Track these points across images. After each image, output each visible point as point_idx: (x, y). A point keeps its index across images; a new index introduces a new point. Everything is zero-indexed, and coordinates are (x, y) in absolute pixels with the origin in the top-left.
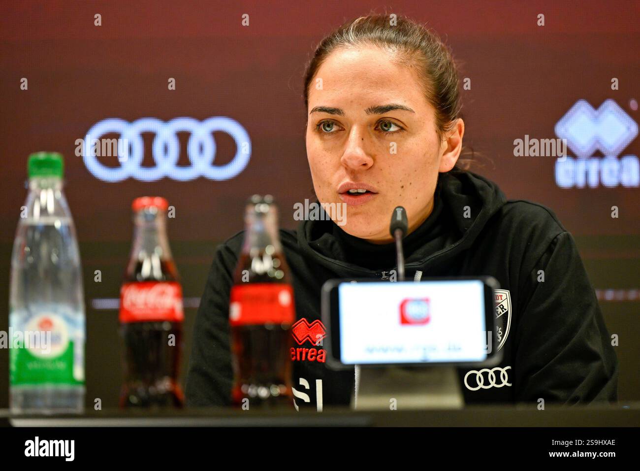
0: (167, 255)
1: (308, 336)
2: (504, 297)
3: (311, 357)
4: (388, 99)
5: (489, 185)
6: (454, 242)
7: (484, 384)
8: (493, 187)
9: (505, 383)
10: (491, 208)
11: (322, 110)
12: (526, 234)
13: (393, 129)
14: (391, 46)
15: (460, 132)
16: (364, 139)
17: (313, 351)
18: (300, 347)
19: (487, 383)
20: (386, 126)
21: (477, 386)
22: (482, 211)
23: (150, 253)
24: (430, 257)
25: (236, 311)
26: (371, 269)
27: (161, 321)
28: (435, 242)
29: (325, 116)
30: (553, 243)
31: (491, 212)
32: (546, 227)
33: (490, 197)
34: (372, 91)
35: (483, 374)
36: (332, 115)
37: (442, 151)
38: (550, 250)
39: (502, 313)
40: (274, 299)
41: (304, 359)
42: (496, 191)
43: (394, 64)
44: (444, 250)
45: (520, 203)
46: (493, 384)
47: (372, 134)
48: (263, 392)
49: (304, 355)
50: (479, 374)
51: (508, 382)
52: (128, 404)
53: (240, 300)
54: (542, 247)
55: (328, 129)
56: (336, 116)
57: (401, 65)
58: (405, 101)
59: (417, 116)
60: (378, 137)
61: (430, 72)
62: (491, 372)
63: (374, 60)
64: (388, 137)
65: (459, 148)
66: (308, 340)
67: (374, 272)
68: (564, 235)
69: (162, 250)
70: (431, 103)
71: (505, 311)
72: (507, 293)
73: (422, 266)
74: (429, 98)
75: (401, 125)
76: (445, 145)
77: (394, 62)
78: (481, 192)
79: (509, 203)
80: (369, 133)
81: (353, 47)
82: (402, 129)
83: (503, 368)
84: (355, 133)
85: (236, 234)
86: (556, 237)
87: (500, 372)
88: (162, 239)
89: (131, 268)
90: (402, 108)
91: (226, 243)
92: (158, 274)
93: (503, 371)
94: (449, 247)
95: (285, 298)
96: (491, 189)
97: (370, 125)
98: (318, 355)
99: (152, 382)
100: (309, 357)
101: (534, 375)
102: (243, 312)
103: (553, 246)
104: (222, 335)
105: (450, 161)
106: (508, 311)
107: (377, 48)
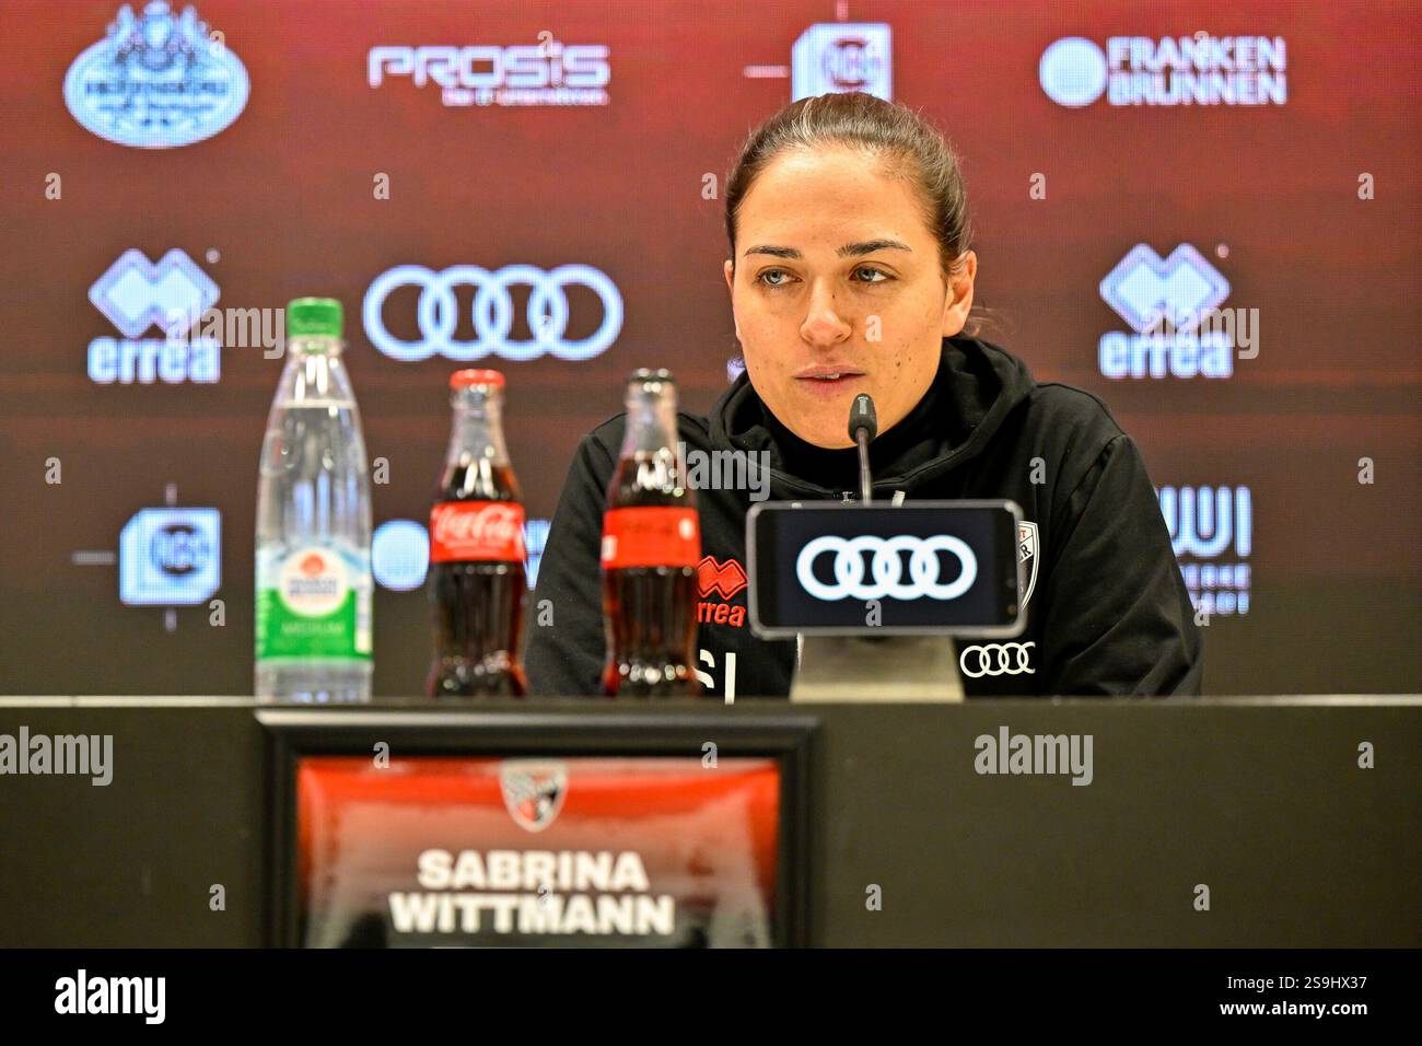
0: (503, 460)
1: (717, 584)
2: (1028, 534)
3: (721, 617)
4: (872, 232)
5: (1011, 359)
6: (953, 446)
7: (991, 668)
8: (1016, 362)
9: (1023, 667)
10: (1013, 395)
11: (766, 251)
12: (1063, 437)
13: (877, 277)
14: (869, 146)
15: (970, 273)
16: (837, 297)
17: (723, 609)
18: (704, 600)
19: (995, 666)
20: (866, 273)
21: (980, 670)
22: (999, 399)
23: (478, 457)
24: (917, 470)
25: (609, 549)
26: (826, 487)
27: (494, 562)
28: (924, 446)
29: (771, 261)
30: (1107, 451)
31: (1014, 401)
32: (1096, 424)
33: (1011, 377)
34: (845, 221)
35: (990, 651)
36: (783, 259)
37: (947, 304)
38: (1101, 462)
39: (1025, 558)
40: (671, 531)
41: (708, 620)
42: (1021, 370)
43: (877, 176)
44: (939, 459)
45: (1055, 387)
46: (1004, 668)
47: (845, 286)
48: (652, 675)
49: (709, 614)
50: (984, 651)
51: (1028, 667)
52: (440, 691)
53: (617, 533)
54: (1089, 458)
55: (772, 279)
56: (789, 261)
57: (885, 176)
58: (897, 234)
59: (913, 257)
60: (857, 291)
61: (930, 185)
62: (1003, 650)
63: (846, 171)
64: (873, 290)
65: (969, 297)
66: (716, 591)
67: (830, 492)
68: (1123, 440)
69: (495, 451)
70: (934, 234)
71: (1029, 556)
72: (1033, 527)
73: (905, 483)
74: (930, 226)
75: (891, 272)
76: (951, 295)
77: (877, 172)
78: (997, 370)
79: (1039, 386)
80: (842, 286)
81: (810, 149)
82: (892, 278)
83: (1021, 644)
84: (820, 289)
85: (610, 418)
86: (1110, 443)
87: (1016, 650)
88: (495, 433)
89: (447, 480)
90: (893, 245)
91: (593, 433)
92: (488, 488)
93: (1022, 649)
94: (946, 456)
95: (687, 528)
96: (1012, 365)
97: (843, 274)
98: (730, 614)
99: (479, 659)
100: (716, 617)
101: (1074, 659)
102: (620, 549)
103: (1105, 456)
104: (584, 583)
105: (957, 318)
106: (1033, 557)
107: (848, 151)
